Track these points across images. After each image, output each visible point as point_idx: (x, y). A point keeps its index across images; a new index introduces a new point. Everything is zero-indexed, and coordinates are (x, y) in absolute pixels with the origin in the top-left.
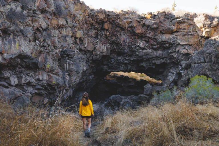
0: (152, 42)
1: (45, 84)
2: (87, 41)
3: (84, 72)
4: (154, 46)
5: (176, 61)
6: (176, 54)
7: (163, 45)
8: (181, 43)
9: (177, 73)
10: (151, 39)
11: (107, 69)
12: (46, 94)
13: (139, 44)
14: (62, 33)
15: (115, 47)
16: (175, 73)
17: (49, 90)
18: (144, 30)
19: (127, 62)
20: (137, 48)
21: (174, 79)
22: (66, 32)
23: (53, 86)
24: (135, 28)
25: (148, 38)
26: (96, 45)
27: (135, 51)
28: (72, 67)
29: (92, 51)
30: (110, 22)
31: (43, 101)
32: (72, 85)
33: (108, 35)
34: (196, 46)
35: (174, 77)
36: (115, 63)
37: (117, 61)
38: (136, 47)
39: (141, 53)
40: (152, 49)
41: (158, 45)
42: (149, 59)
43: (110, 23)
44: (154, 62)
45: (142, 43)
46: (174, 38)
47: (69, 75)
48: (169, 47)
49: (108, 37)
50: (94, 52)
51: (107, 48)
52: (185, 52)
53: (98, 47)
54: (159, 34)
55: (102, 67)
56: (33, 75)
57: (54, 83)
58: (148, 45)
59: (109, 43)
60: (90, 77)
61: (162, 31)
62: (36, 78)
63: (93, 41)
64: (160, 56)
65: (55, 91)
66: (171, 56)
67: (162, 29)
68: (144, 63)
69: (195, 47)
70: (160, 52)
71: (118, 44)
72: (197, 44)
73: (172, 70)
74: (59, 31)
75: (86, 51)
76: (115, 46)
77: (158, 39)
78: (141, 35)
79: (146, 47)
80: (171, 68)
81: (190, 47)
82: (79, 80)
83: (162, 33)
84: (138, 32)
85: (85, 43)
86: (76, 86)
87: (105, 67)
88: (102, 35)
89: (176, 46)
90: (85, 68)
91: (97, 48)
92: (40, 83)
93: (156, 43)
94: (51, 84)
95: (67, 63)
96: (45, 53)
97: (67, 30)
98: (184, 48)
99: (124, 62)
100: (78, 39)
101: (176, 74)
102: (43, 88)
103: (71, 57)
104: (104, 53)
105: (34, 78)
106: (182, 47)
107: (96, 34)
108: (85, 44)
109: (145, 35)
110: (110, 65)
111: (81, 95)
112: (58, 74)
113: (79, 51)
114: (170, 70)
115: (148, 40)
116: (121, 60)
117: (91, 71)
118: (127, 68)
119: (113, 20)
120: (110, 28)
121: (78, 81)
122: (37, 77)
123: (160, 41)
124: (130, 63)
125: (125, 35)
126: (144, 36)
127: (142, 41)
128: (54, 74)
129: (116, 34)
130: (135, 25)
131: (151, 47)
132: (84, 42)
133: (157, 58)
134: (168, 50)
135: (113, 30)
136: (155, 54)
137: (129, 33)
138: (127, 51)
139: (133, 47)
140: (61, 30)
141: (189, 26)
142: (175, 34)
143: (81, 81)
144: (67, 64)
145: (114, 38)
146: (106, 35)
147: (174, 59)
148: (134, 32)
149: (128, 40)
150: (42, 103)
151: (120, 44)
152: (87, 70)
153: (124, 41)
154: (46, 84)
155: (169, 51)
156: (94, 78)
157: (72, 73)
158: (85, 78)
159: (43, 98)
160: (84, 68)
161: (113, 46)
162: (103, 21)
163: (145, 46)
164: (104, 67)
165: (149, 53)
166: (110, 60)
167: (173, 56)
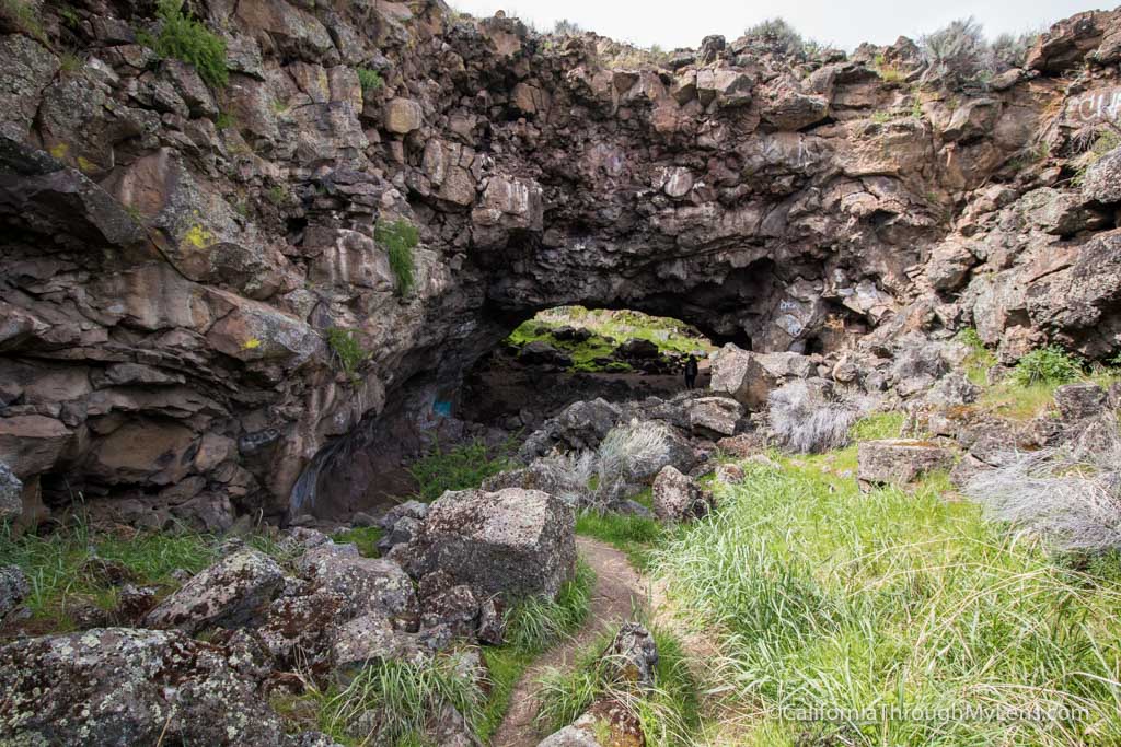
0: (719, 170)
1: (191, 356)
2: (440, 155)
3: (434, 302)
4: (728, 190)
5: (821, 249)
6: (821, 221)
7: (764, 186)
8: (849, 170)
9: (822, 298)
10: (719, 159)
11: (527, 296)
12: (206, 411)
13: (666, 183)
14: (310, 86)
15: (564, 198)
16: (813, 298)
17: (228, 390)
18: (686, 118)
19: (609, 262)
20: (657, 199)
21: (808, 326)
22: (330, 87)
23: (252, 368)
24: (650, 110)
25: (704, 154)
26: (485, 181)
27: (647, 213)
28: (366, 265)
29: (469, 208)
30: (541, 78)
31: (192, 454)
32: (374, 358)
33: (534, 142)
34: (915, 180)
35: (807, 319)
36: (560, 269)
37: (569, 262)
38: (650, 195)
39: (673, 219)
40: (717, 204)
41: (745, 185)
42: (703, 246)
43: (543, 84)
44: (721, 259)
45: (676, 179)
46: (818, 150)
47: (353, 304)
48: (791, 190)
49: (534, 150)
50: (474, 214)
51: (532, 198)
52: (869, 206)
53: (491, 186)
54: (753, 136)
55: (508, 283)
56: (81, 293)
57: (255, 350)
58: (702, 184)
59: (540, 179)
60: (462, 328)
61: (768, 118)
62: (109, 316)
63: (470, 160)
64: (749, 233)
65: (268, 395)
66: (797, 228)
67: (767, 109)
68: (679, 264)
69: (913, 184)
70: (750, 216)
71: (575, 183)
72: (921, 171)
73: (798, 290)
74: (290, 73)
75: (439, 204)
76: (566, 194)
77: (749, 157)
78: (674, 140)
79: (693, 194)
80: (791, 282)
81: (891, 184)
82: (414, 337)
83: (767, 128)
84: (663, 123)
85: (432, 164)
86: (398, 363)
87: (522, 284)
88: (511, 138)
89: (823, 186)
90: (438, 283)
91: (486, 194)
92: (153, 348)
93: (736, 176)
94: (232, 351)
95: (340, 241)
96: (166, 150)
97: (335, 76)
98: (866, 190)
99: (599, 264)
100: (401, 139)
101: (817, 306)
102: (182, 380)
103: (361, 209)
104: (518, 216)
105: (95, 315)
106: (855, 187)
107: (482, 133)
108: (435, 168)
109: (692, 141)
110: (538, 278)
111: (426, 399)
112: (286, 297)
113: (409, 201)
114: (787, 290)
115: (702, 163)
116: (586, 256)
117: (466, 300)
118: (609, 289)
119: (557, 69)
120: (543, 110)
121: (405, 338)
122: (118, 309)
123: (757, 165)
124: (623, 265)
125: (604, 140)
126: (686, 145)
127: (678, 170)
128: (253, 296)
129: (568, 138)
130: (651, 94)
131: (714, 193)
132: (428, 157)
133: (734, 242)
134: (786, 207)
135: (553, 118)
136: (731, 223)
137: (624, 132)
138: (612, 213)
139: (639, 194)
140: (304, 72)
141: (884, 94)
142: (824, 130)
143: (423, 341)
144: (338, 250)
145: (560, 155)
146: (524, 139)
147: (809, 243)
148: (645, 126)
149: (617, 166)
150: (189, 464)
151: (586, 184)
152: (447, 292)
153: (603, 168)
154: (199, 354)
155: (792, 210)
156: (475, 331)
157: (371, 298)
158: (440, 329)
159: (189, 434)
160: (433, 280)
161: (554, 192)
162: (513, 75)
163: (689, 191)
164: (518, 285)
165: (706, 220)
166: (539, 257)
167: (807, 228)
